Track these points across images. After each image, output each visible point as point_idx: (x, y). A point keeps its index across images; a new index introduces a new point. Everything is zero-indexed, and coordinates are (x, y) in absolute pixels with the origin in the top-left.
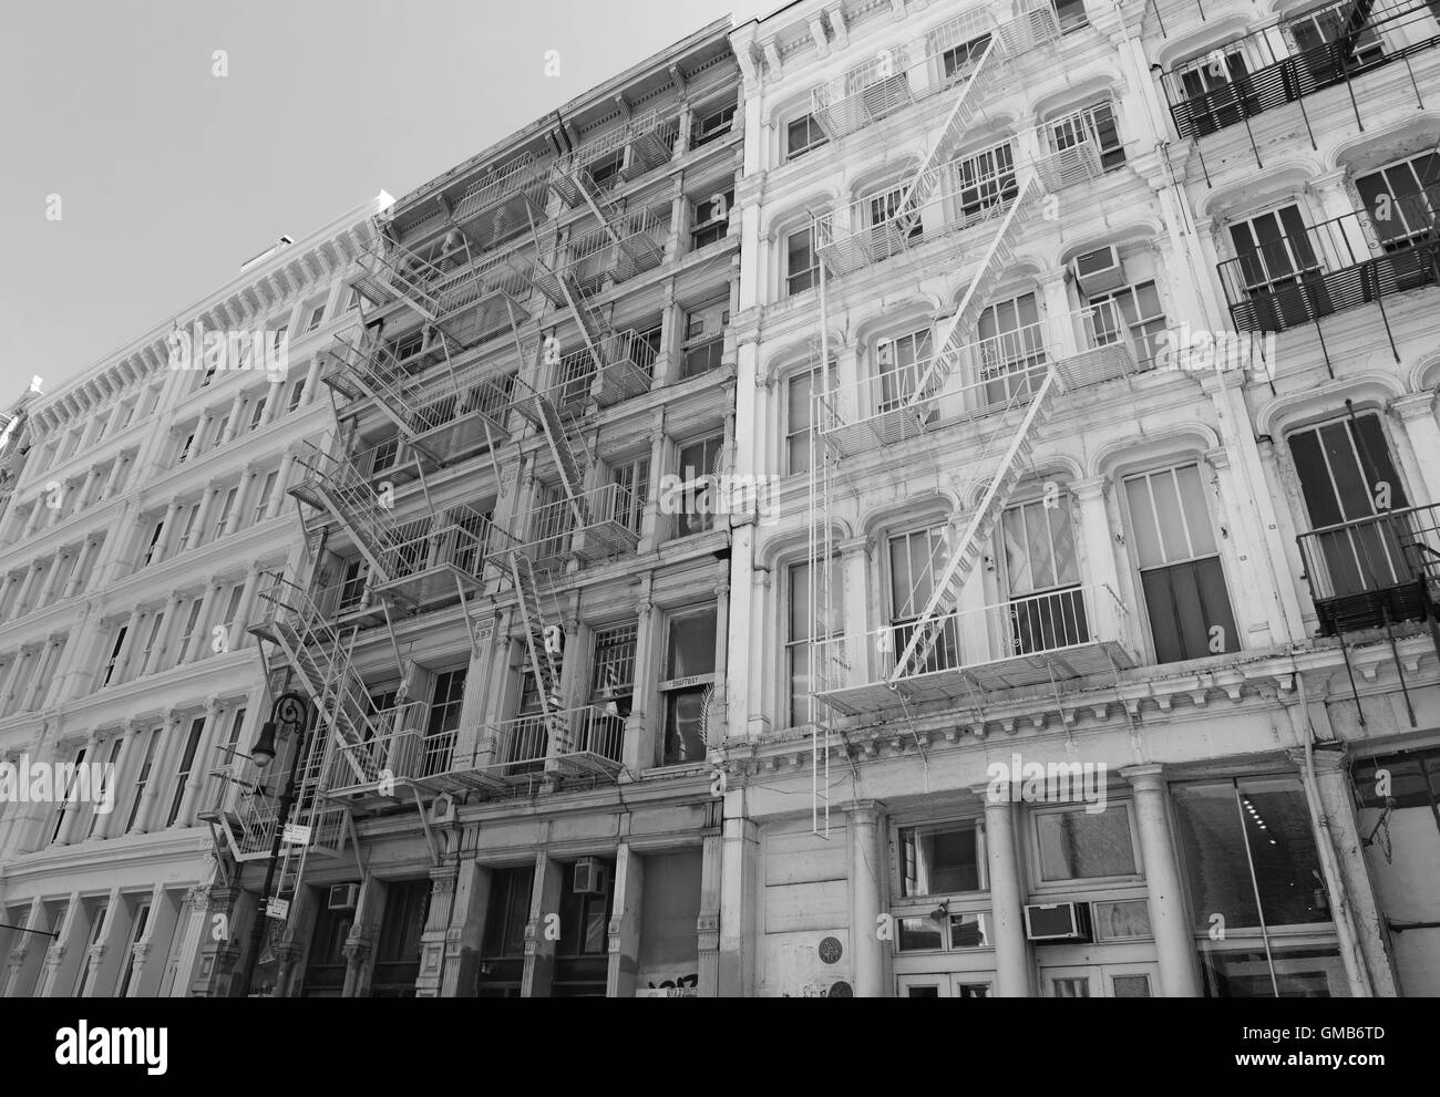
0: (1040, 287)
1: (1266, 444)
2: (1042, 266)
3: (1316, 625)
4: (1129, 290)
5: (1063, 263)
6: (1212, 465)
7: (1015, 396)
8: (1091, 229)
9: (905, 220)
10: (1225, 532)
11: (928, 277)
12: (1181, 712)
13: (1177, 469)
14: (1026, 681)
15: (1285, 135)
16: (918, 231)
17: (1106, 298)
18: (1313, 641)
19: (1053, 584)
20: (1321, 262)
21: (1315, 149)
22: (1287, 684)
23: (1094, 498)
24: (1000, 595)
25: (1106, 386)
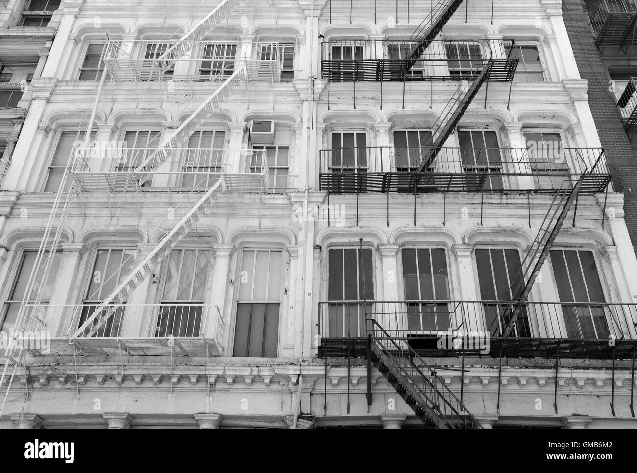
0: (229, 130)
1: (318, 250)
2: (234, 119)
3: (317, 351)
4: (275, 148)
5: (245, 121)
6: (289, 254)
7: (197, 186)
8: (265, 108)
9: (165, 63)
10: (286, 291)
11: (168, 101)
12: (237, 386)
13: (271, 251)
14: (157, 353)
15: (370, 97)
16: (171, 72)
17: (262, 148)
18: (313, 360)
19: (188, 299)
20: (368, 166)
21: (381, 109)
22: (294, 380)
23: (224, 256)
24: (155, 298)
25: (248, 196)
